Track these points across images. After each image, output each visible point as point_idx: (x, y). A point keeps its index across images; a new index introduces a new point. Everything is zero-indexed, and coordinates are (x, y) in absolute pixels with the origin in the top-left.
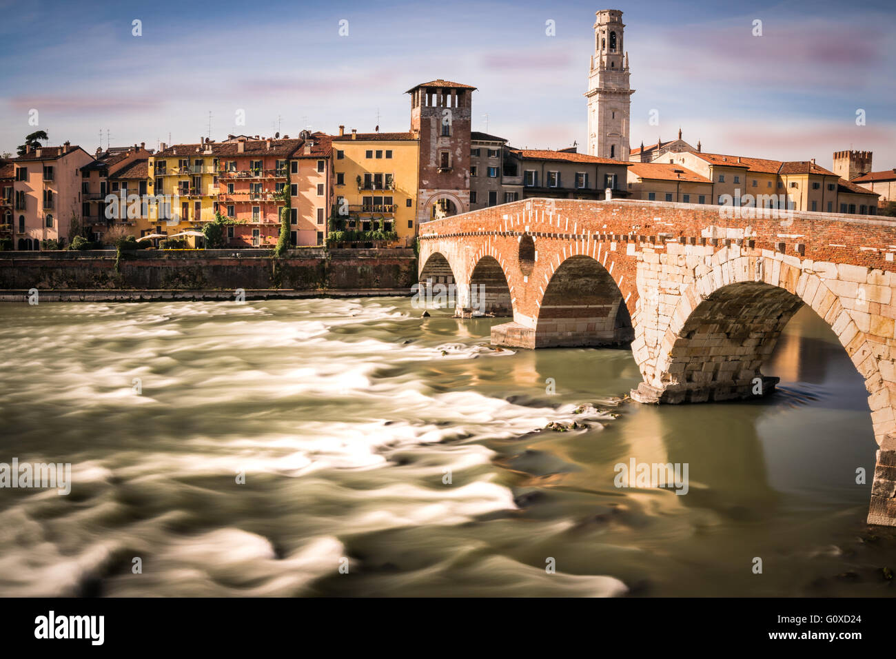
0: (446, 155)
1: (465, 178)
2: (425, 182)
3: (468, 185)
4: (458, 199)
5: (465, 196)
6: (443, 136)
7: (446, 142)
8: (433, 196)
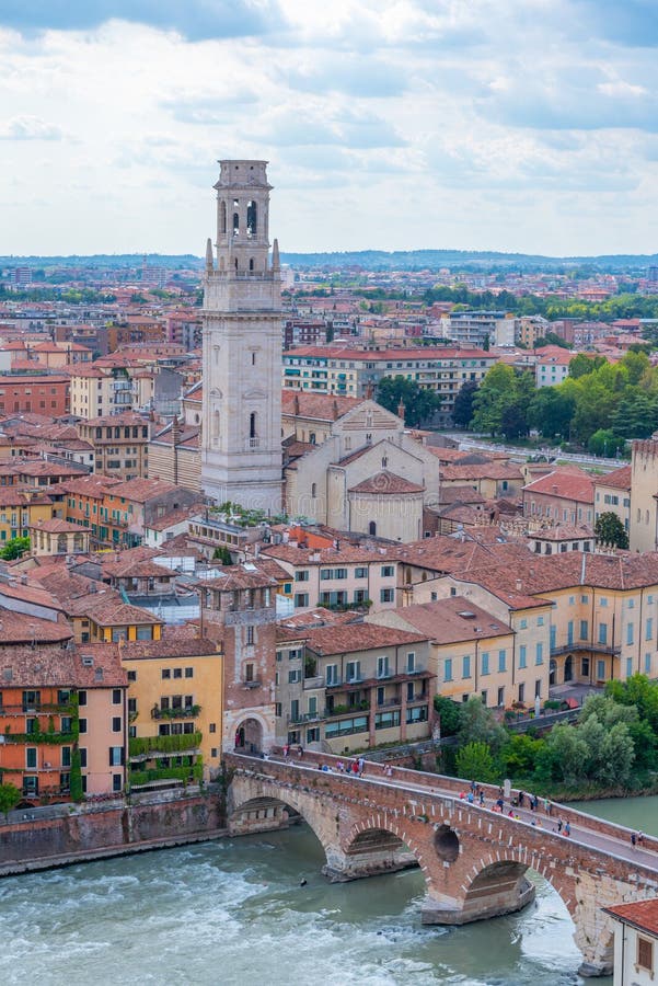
0: (250, 668)
1: (271, 691)
2: (230, 702)
3: (273, 700)
4: (264, 716)
5: (270, 712)
6: (249, 644)
7: (251, 652)
8: (237, 718)
